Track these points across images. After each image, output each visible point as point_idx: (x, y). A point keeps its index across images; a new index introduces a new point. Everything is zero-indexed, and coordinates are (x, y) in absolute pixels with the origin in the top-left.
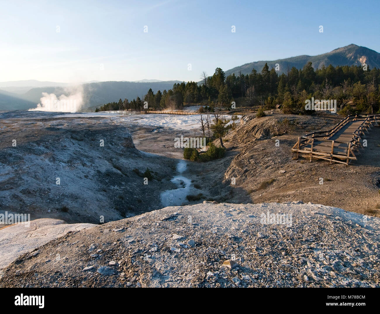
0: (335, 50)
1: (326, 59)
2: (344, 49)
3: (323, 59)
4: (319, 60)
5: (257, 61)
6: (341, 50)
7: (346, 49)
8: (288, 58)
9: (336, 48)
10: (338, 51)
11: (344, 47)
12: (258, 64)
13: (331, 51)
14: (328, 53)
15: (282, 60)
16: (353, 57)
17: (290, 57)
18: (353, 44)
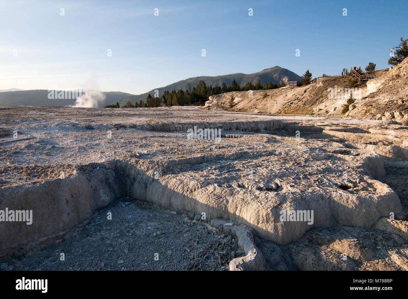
0: (264, 70)
1: (258, 78)
2: (271, 69)
3: (255, 78)
4: (253, 78)
5: (200, 76)
6: (269, 71)
7: (273, 70)
8: (226, 75)
9: (265, 69)
10: (266, 71)
11: (271, 68)
12: (201, 79)
13: (261, 71)
14: (259, 72)
15: (222, 76)
16: (278, 77)
17: (228, 74)
18: (277, 66)
